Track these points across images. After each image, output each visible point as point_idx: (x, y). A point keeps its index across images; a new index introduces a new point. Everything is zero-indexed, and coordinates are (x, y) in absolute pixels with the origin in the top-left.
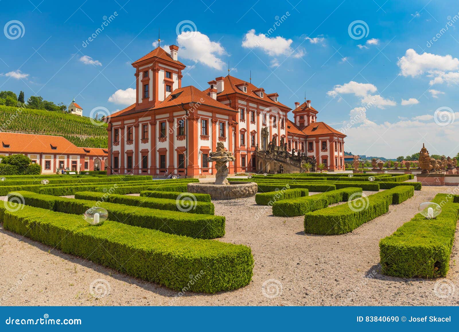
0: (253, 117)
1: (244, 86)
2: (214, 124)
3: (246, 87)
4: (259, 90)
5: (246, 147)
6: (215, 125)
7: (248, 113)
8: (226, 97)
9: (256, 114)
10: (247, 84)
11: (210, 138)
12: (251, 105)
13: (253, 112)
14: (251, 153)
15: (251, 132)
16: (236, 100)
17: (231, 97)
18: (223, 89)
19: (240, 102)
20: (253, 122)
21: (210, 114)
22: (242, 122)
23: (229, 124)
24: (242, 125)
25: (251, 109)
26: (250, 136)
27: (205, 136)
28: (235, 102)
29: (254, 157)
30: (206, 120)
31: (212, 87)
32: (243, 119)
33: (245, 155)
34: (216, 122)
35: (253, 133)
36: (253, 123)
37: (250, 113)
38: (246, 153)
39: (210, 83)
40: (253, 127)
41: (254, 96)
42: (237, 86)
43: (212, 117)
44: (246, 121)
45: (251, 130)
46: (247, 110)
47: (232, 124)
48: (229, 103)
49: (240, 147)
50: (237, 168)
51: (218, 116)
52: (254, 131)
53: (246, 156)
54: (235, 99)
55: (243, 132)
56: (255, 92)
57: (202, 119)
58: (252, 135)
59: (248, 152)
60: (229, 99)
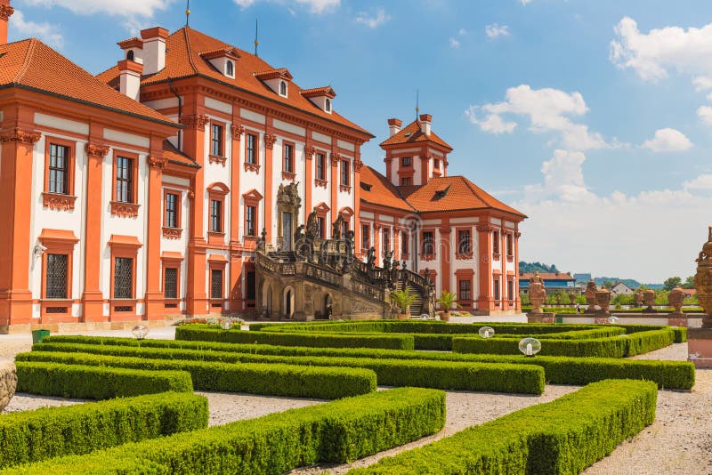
0: (253, 151)
1: (226, 60)
2: (93, 161)
3: (233, 62)
4: (275, 75)
5: (227, 239)
6: (100, 163)
7: (236, 137)
8: (166, 86)
9: (261, 142)
10: (235, 54)
11: (79, 204)
12: (246, 114)
13: (254, 138)
14: (243, 259)
15: (244, 196)
16: (199, 96)
17: (181, 88)
18: (161, 64)
19: (210, 103)
20: (252, 164)
21: (83, 128)
22: (214, 163)
23: (150, 163)
24: (213, 174)
25: (245, 127)
26: (242, 208)
27: (60, 197)
28: (194, 104)
29: (251, 272)
30: (66, 144)
31: (130, 56)
32: (218, 156)
33: (223, 263)
34: (101, 154)
35: (252, 200)
36: (252, 170)
37: (243, 137)
38: (225, 256)
39: (124, 45)
40: (250, 181)
41: (259, 89)
42: (207, 58)
43: (88, 137)
44: (228, 162)
45: (244, 188)
46: (232, 129)
47: (160, 165)
48: (177, 104)
49: (206, 239)
50: (195, 303)
51: (109, 134)
52: (255, 192)
53: (227, 266)
54: (195, 94)
55: (217, 195)
56: (261, 79)
57: (51, 142)
58: (246, 204)
59: (234, 252)
60: (175, 93)
